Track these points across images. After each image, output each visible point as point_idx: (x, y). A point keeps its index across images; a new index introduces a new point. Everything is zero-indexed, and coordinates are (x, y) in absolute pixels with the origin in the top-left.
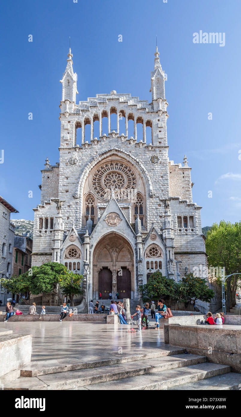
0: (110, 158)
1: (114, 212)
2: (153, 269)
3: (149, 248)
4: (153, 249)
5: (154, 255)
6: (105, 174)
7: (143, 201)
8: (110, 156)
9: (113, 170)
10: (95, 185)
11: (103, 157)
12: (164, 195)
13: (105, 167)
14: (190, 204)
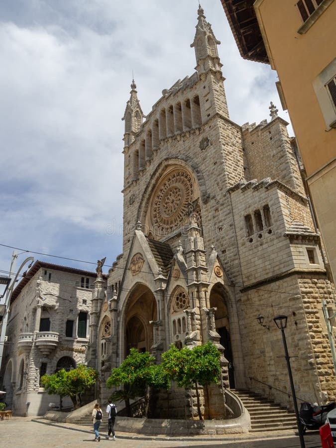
1: (137, 253)
2: (180, 332)
3: (175, 296)
5: (181, 306)
12: (221, 190)
13: (163, 187)
14: (258, 186)
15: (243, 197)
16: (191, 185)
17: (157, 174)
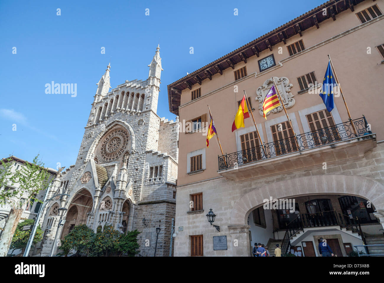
1: (88, 172)
2: (103, 221)
3: (105, 201)
4: (108, 201)
5: (107, 207)
6: (110, 140)
8: (114, 126)
9: (115, 136)
10: (102, 150)
12: (142, 150)
13: (111, 135)
14: (160, 155)
15: (152, 157)
16: (128, 140)
17: (110, 127)
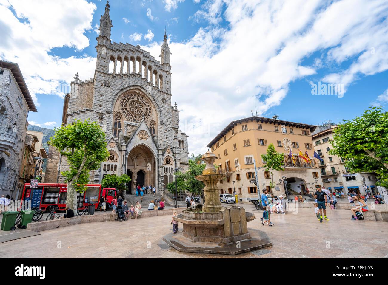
0: (135, 91)
1: (144, 130)
2: (167, 172)
3: (165, 159)
4: (168, 159)
5: (168, 163)
6: (131, 100)
7: (155, 125)
8: (135, 89)
9: (135, 99)
10: (123, 107)
11: (131, 88)
12: (169, 124)
14: (183, 133)
16: (150, 109)
